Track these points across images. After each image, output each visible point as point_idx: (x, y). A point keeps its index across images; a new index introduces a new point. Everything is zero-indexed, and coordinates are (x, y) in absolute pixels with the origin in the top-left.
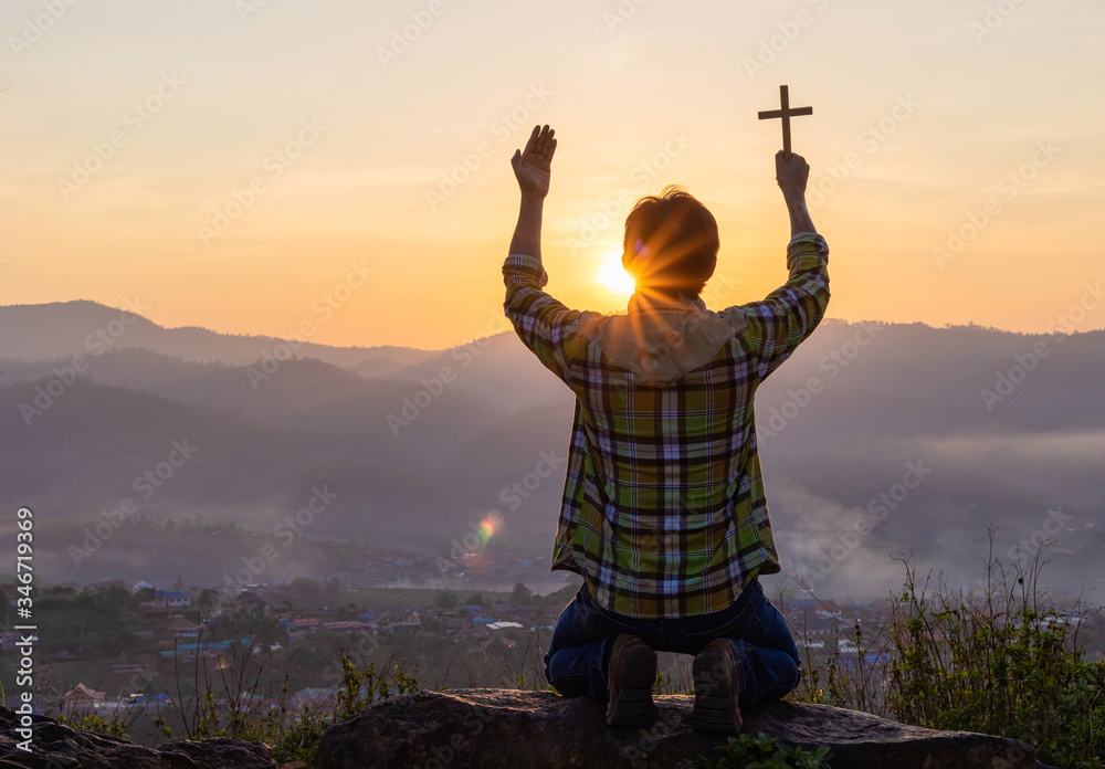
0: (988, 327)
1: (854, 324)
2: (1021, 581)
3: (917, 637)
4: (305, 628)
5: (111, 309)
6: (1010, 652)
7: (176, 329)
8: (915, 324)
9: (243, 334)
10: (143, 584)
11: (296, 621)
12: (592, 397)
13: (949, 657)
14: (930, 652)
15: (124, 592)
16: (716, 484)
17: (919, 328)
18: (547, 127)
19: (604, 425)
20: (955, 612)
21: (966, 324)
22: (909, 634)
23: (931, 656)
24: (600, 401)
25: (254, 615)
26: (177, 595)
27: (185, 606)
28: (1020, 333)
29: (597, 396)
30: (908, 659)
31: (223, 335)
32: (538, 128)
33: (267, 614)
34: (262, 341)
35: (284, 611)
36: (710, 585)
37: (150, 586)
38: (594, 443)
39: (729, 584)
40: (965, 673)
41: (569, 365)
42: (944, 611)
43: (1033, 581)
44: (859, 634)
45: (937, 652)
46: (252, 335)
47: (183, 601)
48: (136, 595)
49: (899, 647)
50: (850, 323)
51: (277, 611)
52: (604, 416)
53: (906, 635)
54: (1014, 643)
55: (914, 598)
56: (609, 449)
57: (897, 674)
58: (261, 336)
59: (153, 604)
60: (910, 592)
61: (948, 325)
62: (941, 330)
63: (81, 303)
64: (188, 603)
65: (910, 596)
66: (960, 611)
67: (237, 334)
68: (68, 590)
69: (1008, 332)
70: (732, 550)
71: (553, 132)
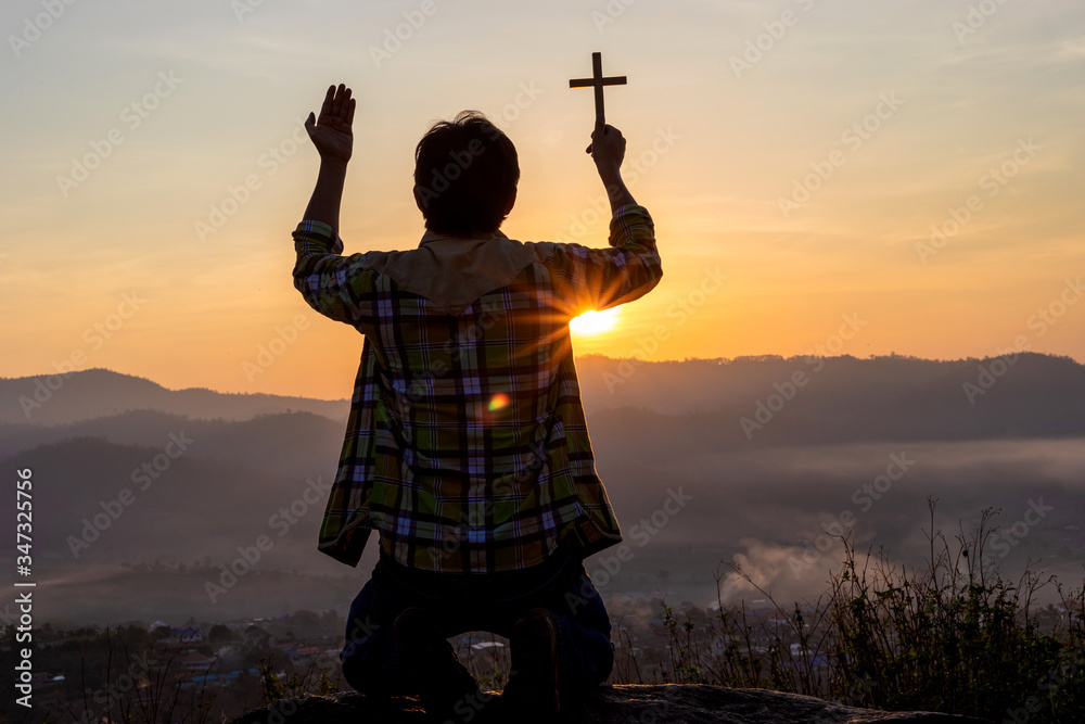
0: (908, 356)
1: (788, 359)
2: (966, 553)
3: (860, 617)
4: (307, 656)
5: (122, 375)
6: (961, 626)
7: (181, 391)
8: (843, 357)
9: (242, 392)
10: (159, 623)
11: (299, 650)
12: (383, 333)
13: (893, 636)
14: (874, 633)
15: (142, 632)
16: (523, 425)
17: (847, 360)
18: (342, 86)
19: (397, 365)
20: (899, 590)
21: (889, 354)
22: (852, 615)
23: (876, 636)
24: (391, 336)
25: (261, 647)
26: (192, 632)
27: (197, 642)
28: (937, 361)
29: (387, 330)
30: (853, 641)
31: (223, 395)
32: (333, 88)
33: (272, 645)
34: (259, 398)
35: (288, 641)
36: (521, 533)
37: (165, 625)
38: (387, 386)
39: (542, 535)
40: (913, 653)
41: (356, 302)
42: (887, 589)
43: (978, 554)
44: (800, 618)
45: (883, 632)
46: (250, 393)
47: (195, 637)
48: (153, 633)
49: (842, 628)
50: (785, 358)
51: (281, 642)
52: (396, 353)
53: (849, 616)
54: (962, 618)
55: (854, 576)
56: (403, 390)
57: (841, 657)
58: (258, 394)
59: (168, 641)
60: (850, 570)
61: (872, 356)
62: (867, 360)
63: (95, 371)
64: (200, 638)
65: (850, 574)
66: (904, 589)
67: (236, 393)
68: (91, 632)
69: (926, 360)
70: (545, 499)
71: (349, 91)
